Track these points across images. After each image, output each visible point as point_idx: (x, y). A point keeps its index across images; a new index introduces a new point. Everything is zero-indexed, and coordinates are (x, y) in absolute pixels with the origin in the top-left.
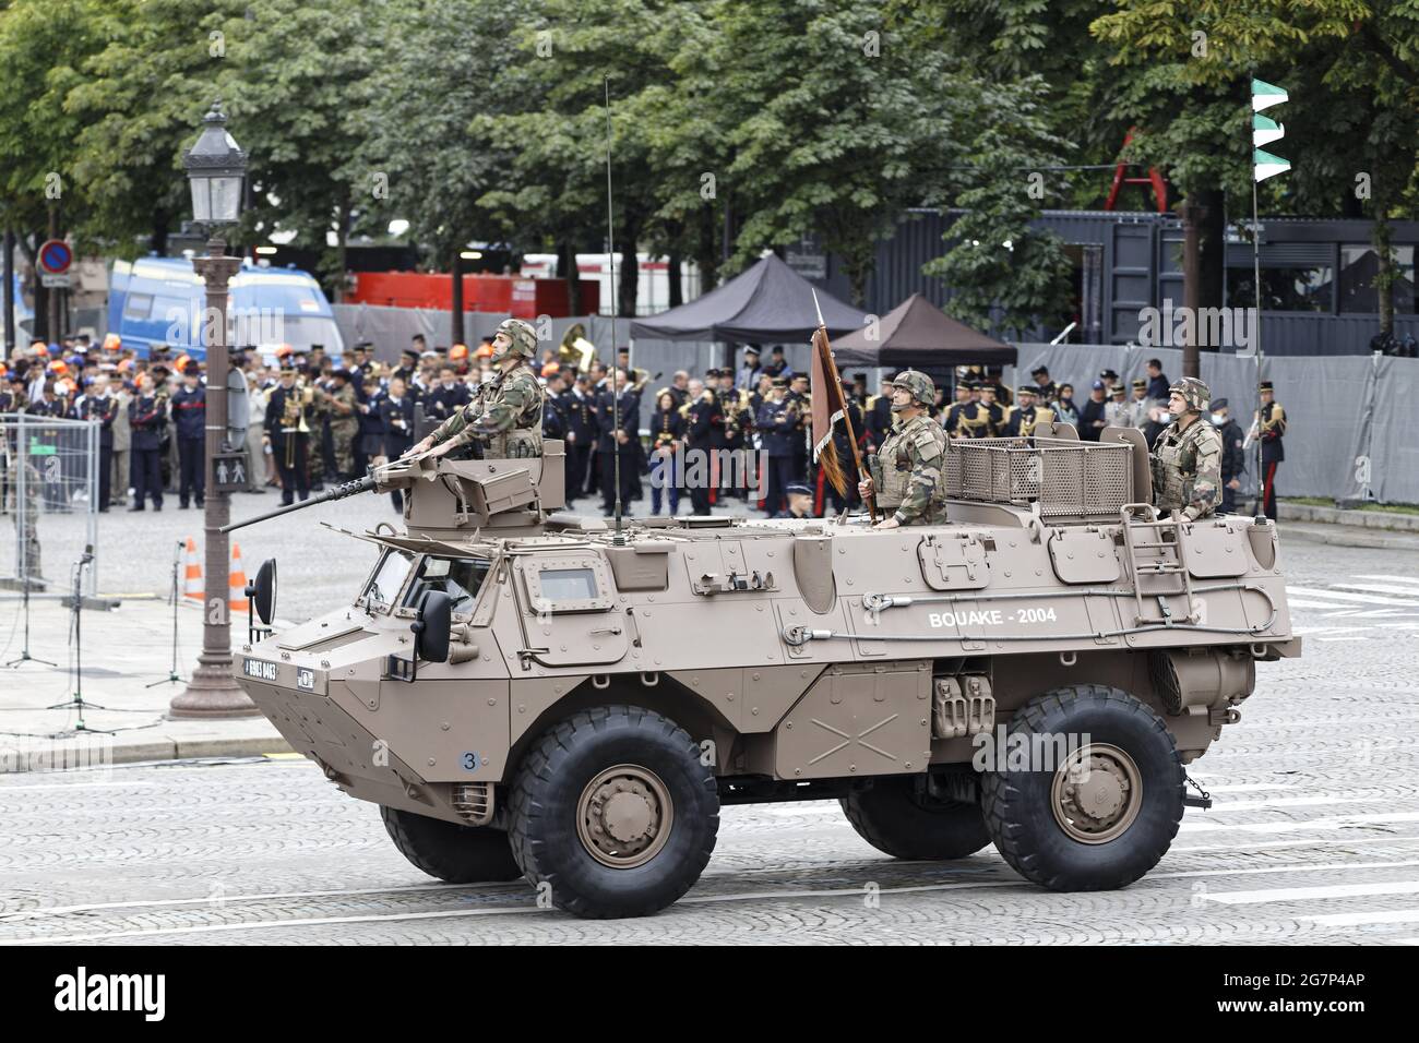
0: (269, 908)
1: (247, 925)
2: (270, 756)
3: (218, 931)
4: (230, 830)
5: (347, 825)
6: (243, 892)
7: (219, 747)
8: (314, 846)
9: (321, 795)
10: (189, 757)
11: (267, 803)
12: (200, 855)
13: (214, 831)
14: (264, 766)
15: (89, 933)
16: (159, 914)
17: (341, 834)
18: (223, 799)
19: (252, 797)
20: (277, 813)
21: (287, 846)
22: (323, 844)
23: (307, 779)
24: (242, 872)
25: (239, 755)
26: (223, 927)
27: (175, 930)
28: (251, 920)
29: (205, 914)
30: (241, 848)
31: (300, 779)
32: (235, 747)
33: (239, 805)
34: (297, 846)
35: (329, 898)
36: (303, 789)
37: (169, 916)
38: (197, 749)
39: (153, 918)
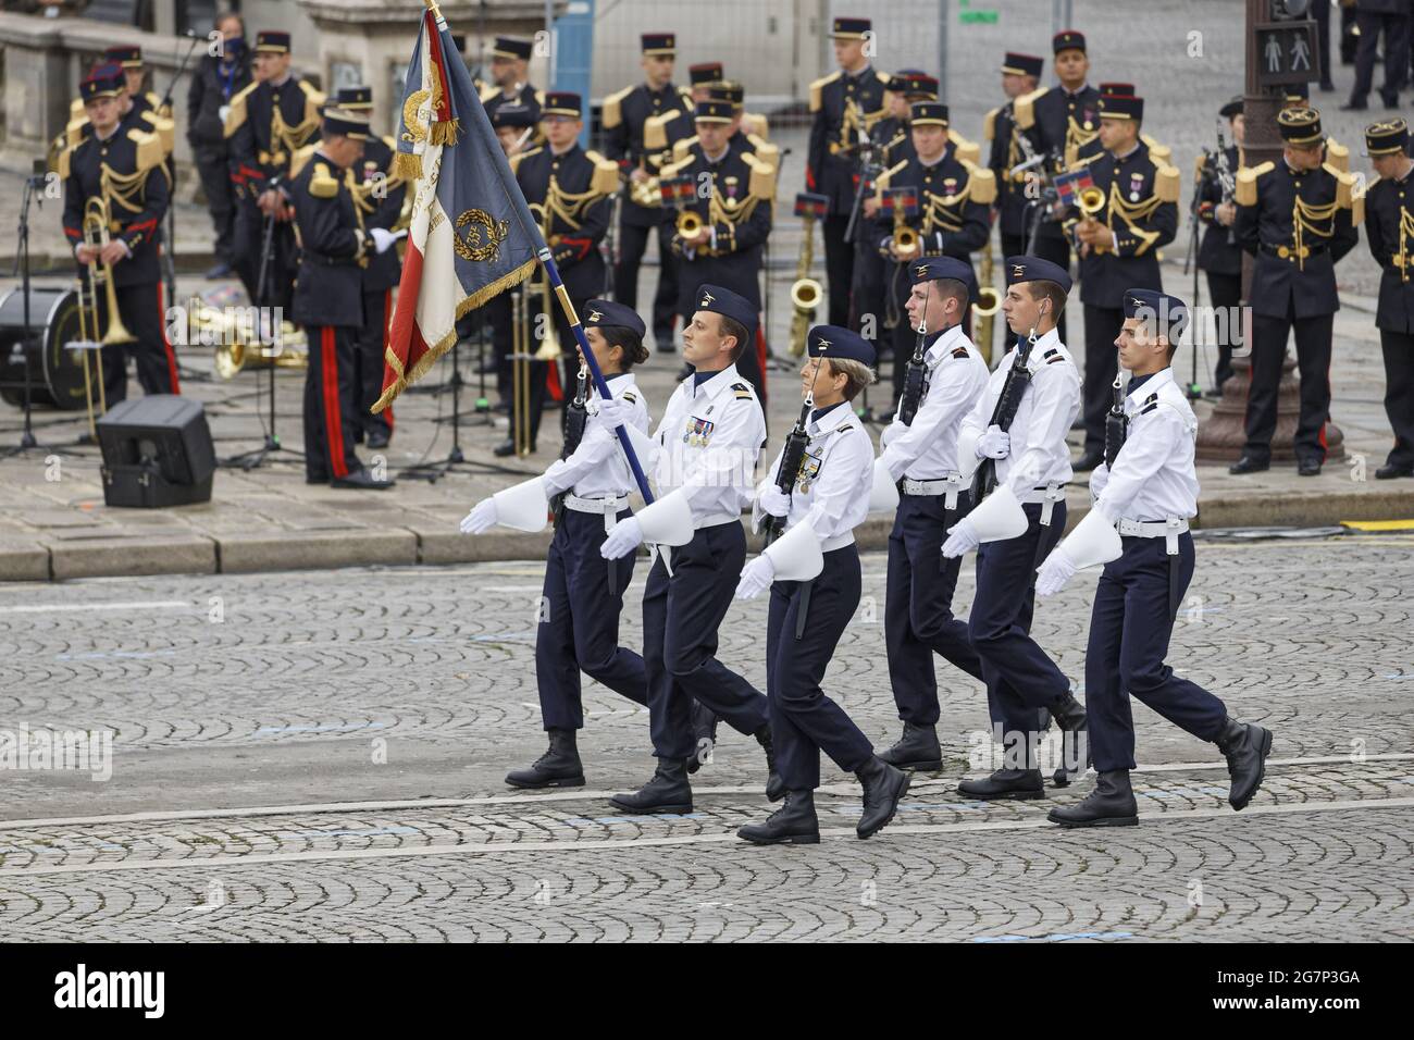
0: (1348, 777)
1: (1311, 806)
2: (1352, 525)
3: (1262, 816)
4: (1283, 648)
6: (1304, 751)
7: (1269, 511)
10: (1217, 526)
11: (1346, 604)
12: (1235, 689)
13: (1256, 648)
14: (1344, 543)
16: (1165, 785)
18: (1274, 596)
19: (1320, 594)
20: (1363, 619)
21: (1379, 676)
24: (1302, 717)
25: (1300, 523)
26: (1273, 809)
27: (1191, 814)
28: (1317, 797)
30: (1302, 678)
32: (1294, 510)
33: (1300, 607)
34: (1395, 675)
36: (1406, 582)
37: (1181, 790)
38: (1229, 513)
39: (1158, 794)
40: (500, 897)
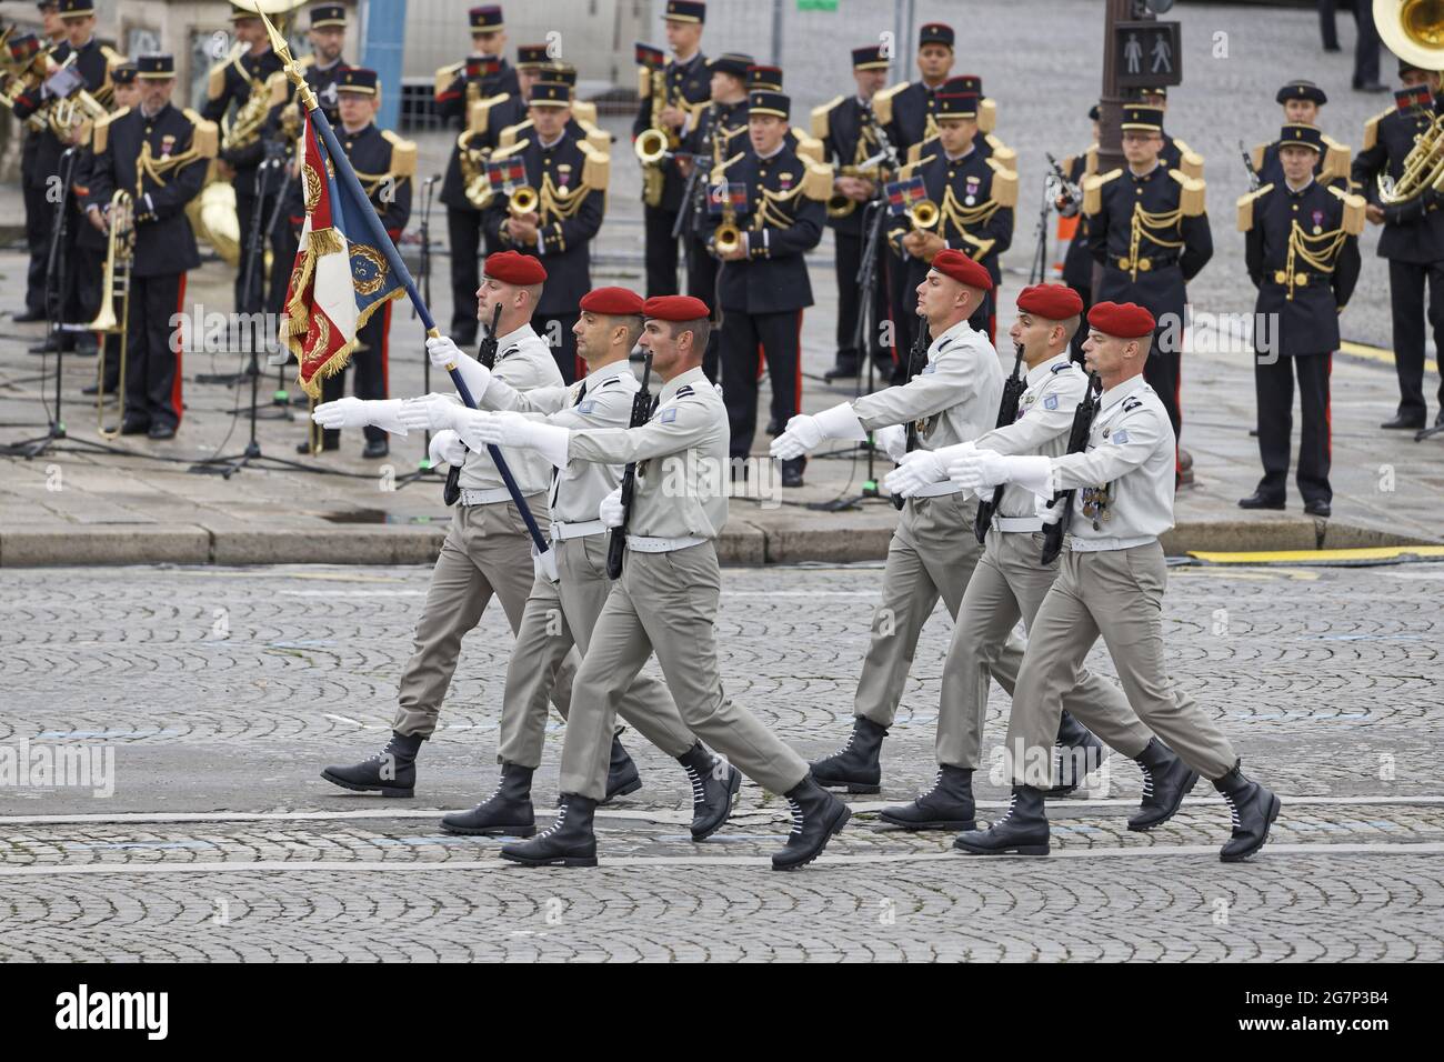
0: (1199, 820)
2: (1201, 556)
5: (1336, 682)
8: (1276, 715)
9: (1288, 627)
11: (1195, 639)
14: (1191, 574)
15: (883, 851)
17: (1325, 697)
20: (1213, 655)
21: (1231, 715)
22: (1292, 714)
23: (1265, 598)
26: (1119, 852)
29: (1083, 827)
31: (1252, 598)
34: (1247, 715)
35: (1304, 807)
36: (1259, 617)
40: (300, 919)
